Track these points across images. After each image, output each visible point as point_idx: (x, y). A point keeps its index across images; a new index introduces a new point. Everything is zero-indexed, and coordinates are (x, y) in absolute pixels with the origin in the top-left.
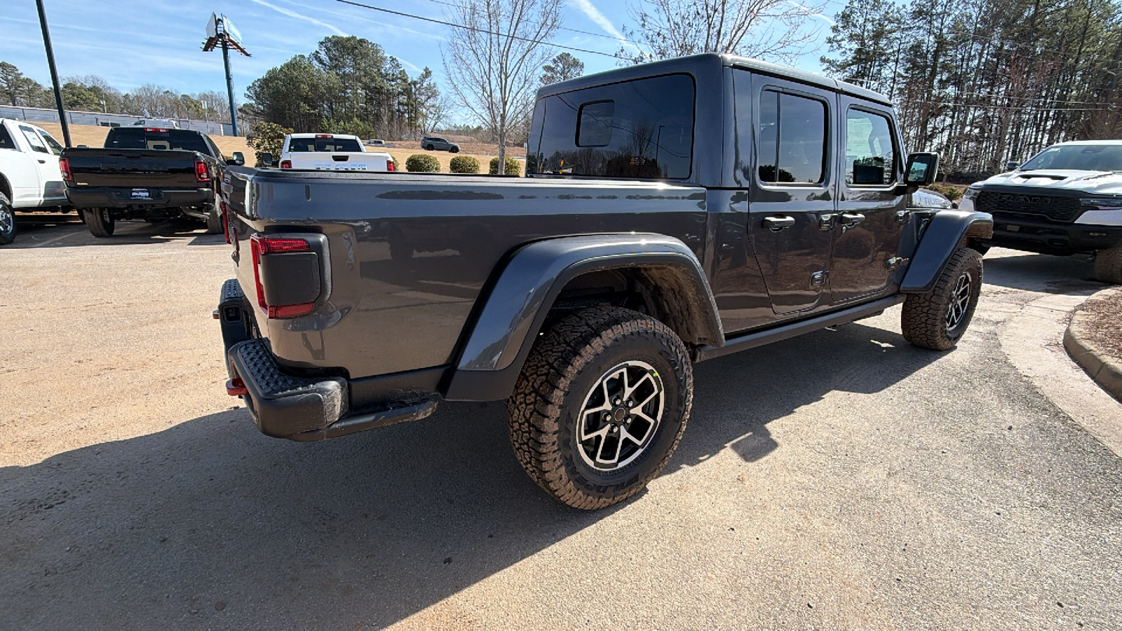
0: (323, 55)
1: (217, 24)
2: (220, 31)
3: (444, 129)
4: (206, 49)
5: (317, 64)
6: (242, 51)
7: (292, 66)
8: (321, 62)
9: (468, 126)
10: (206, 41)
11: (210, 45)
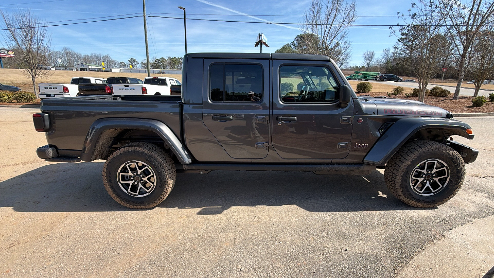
0: (296, 43)
1: (260, 37)
2: (260, 39)
3: (344, 68)
4: (255, 46)
5: (293, 46)
6: (267, 45)
7: (284, 48)
8: (294, 45)
9: (357, 67)
10: (255, 43)
11: (257, 45)
